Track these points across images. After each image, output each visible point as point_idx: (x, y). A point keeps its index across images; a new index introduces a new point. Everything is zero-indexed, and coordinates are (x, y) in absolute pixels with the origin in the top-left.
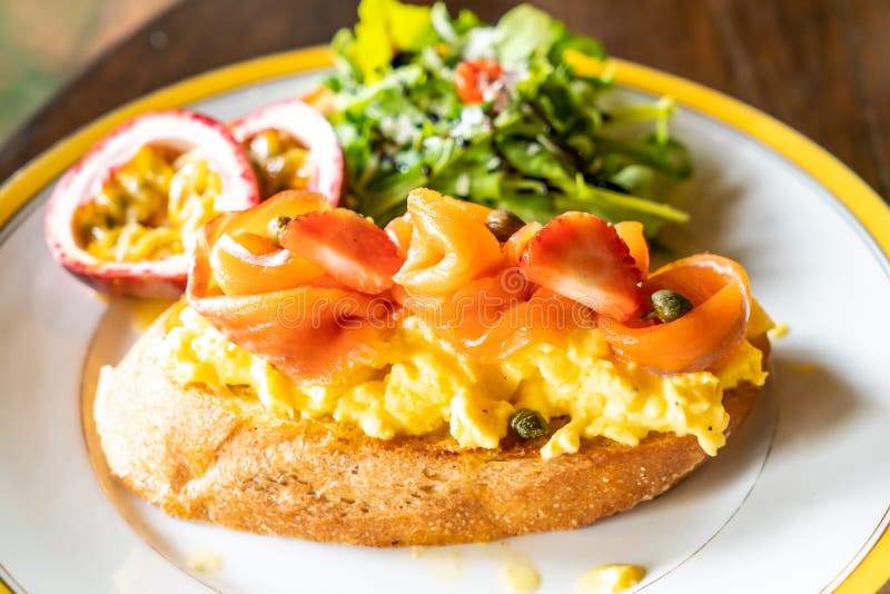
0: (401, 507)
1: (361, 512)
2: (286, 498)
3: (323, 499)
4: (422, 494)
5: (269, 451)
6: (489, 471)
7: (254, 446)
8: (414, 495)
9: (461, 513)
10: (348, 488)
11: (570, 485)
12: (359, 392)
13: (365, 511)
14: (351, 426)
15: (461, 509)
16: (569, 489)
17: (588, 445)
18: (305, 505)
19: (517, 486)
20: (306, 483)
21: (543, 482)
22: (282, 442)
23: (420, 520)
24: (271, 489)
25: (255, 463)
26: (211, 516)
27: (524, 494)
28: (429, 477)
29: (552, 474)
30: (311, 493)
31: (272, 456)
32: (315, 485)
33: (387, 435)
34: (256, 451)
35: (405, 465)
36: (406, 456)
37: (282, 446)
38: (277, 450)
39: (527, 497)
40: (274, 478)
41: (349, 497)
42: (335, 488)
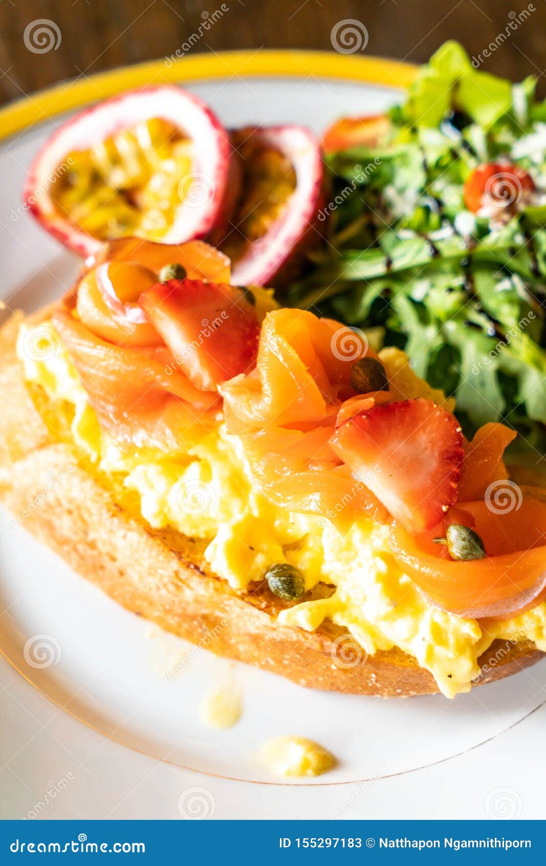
0: (150, 589)
1: (117, 573)
2: (64, 525)
3: (92, 544)
4: (171, 588)
6: (232, 602)
8: (165, 585)
9: (199, 622)
10: (115, 546)
11: (300, 654)
12: (153, 471)
13: (122, 574)
14: (134, 496)
15: (200, 619)
16: (298, 656)
17: (327, 628)
18: (75, 540)
19: (253, 630)
20: (85, 521)
21: (274, 639)
23: (161, 609)
24: (57, 510)
27: (256, 639)
28: (180, 580)
29: (284, 637)
30: (86, 533)
32: (90, 528)
33: (156, 523)
35: (161, 558)
36: (163, 551)
38: (69, 480)
39: (258, 642)
41: (113, 555)
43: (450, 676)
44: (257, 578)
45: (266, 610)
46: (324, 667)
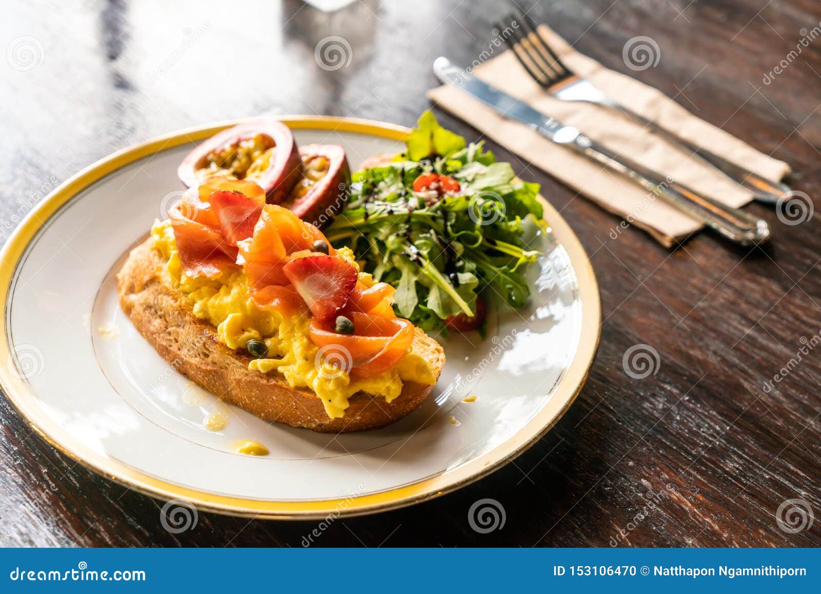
1: (177, 349)
2: (157, 323)
3: (169, 334)
4: (202, 356)
5: (160, 296)
6: (229, 360)
7: (156, 291)
8: (199, 355)
9: (212, 375)
10: (178, 333)
11: (259, 390)
13: (179, 350)
14: (191, 304)
15: (214, 373)
16: (258, 392)
17: (273, 374)
18: (160, 332)
19: (237, 377)
20: (167, 322)
21: (247, 380)
22: (165, 294)
23: (196, 368)
25: (154, 299)
26: (131, 316)
27: (239, 382)
28: (207, 349)
29: (251, 378)
30: (166, 328)
32: (170, 325)
33: (200, 315)
34: (156, 294)
37: (164, 297)
39: (239, 385)
41: (177, 338)
42: (174, 330)
43: (330, 401)
44: (242, 346)
45: (244, 362)
46: (271, 399)
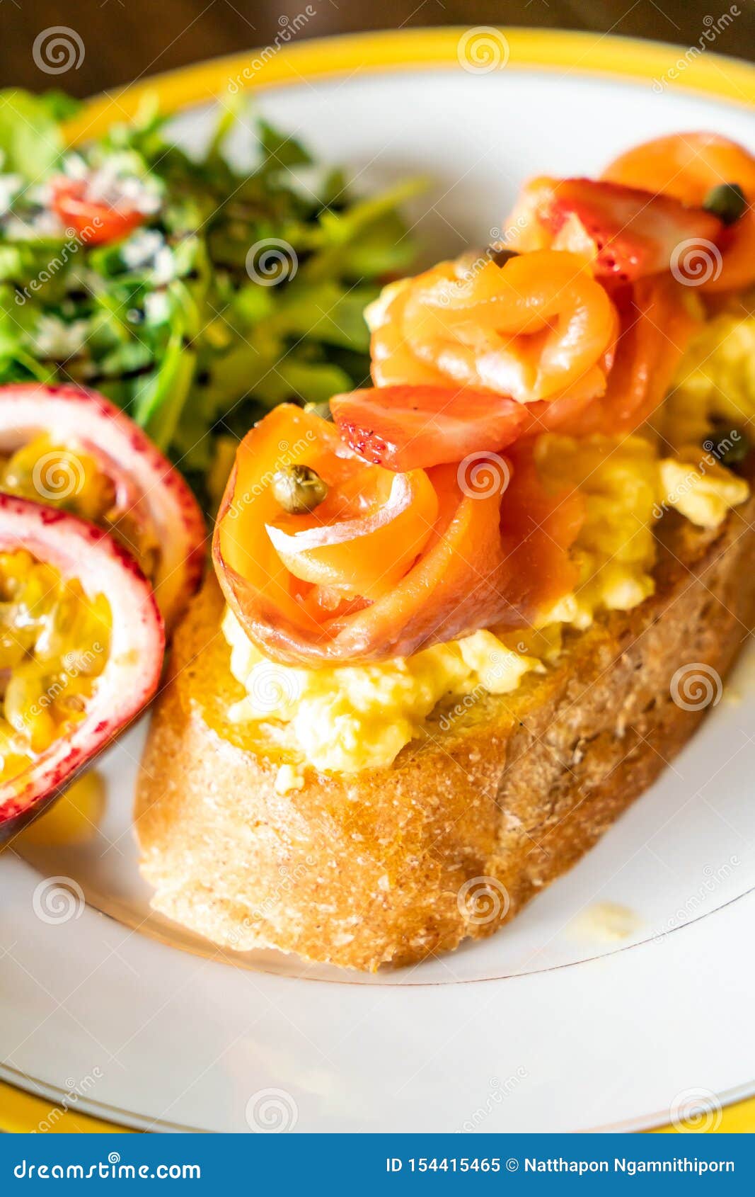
2: (599, 771)
4: (705, 622)
7: (534, 746)
8: (700, 631)
10: (645, 691)
18: (622, 757)
22: (557, 709)
24: (577, 778)
25: (547, 765)
26: (537, 882)
30: (614, 738)
31: (558, 735)
32: (612, 725)
34: (539, 748)
37: (562, 714)
38: (560, 725)
40: (570, 763)
41: (648, 700)
42: (635, 706)
